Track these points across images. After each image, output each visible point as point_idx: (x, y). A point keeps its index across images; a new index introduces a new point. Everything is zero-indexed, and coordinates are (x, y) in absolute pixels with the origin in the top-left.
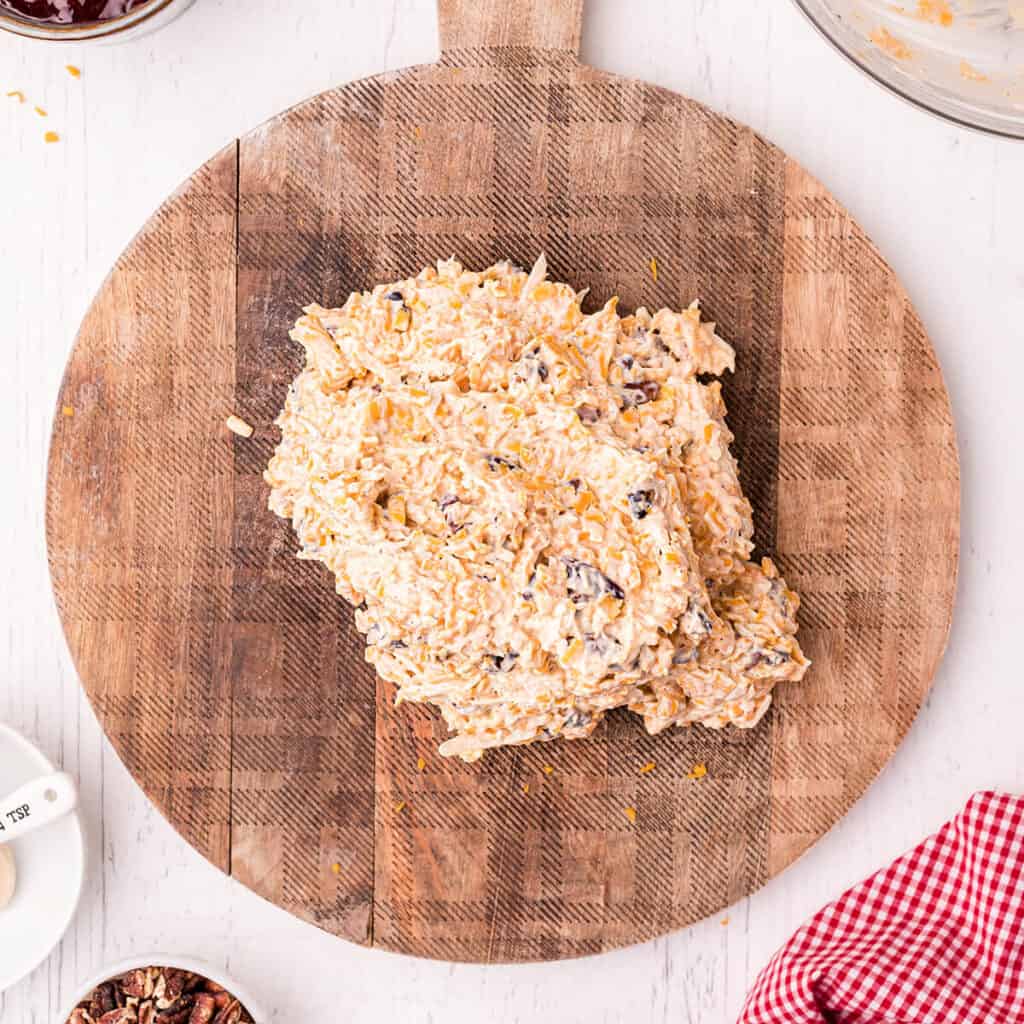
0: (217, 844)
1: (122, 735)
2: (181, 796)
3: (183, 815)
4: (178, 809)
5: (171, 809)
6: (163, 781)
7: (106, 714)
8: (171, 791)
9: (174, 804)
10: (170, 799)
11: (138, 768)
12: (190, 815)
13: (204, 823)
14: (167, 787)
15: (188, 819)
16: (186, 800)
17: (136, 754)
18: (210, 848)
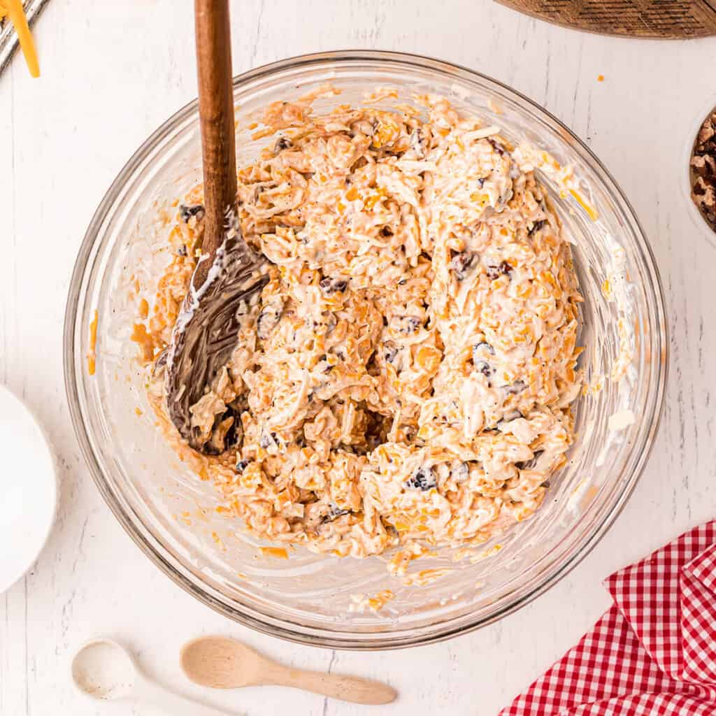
0: (704, 18)
1: (581, 14)
2: (653, 12)
3: (666, 21)
4: (660, 22)
5: (656, 26)
6: (636, 15)
7: (559, 11)
8: (645, 16)
9: (654, 22)
10: (650, 21)
11: (611, 23)
12: (671, 18)
13: (684, 13)
14: (640, 15)
15: (672, 21)
16: (660, 11)
17: (601, 15)
18: (703, 25)
